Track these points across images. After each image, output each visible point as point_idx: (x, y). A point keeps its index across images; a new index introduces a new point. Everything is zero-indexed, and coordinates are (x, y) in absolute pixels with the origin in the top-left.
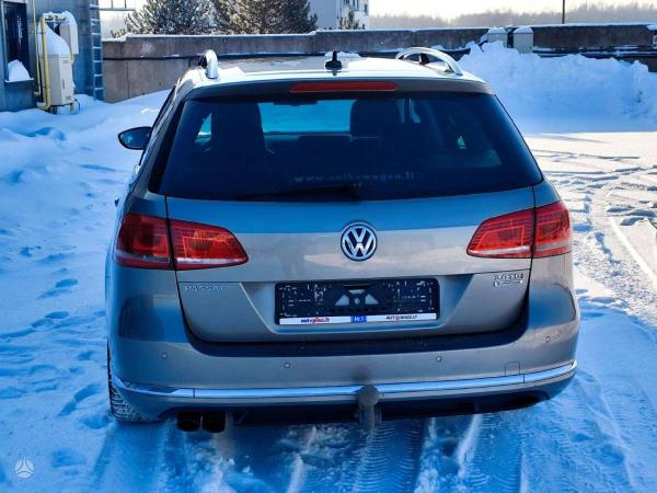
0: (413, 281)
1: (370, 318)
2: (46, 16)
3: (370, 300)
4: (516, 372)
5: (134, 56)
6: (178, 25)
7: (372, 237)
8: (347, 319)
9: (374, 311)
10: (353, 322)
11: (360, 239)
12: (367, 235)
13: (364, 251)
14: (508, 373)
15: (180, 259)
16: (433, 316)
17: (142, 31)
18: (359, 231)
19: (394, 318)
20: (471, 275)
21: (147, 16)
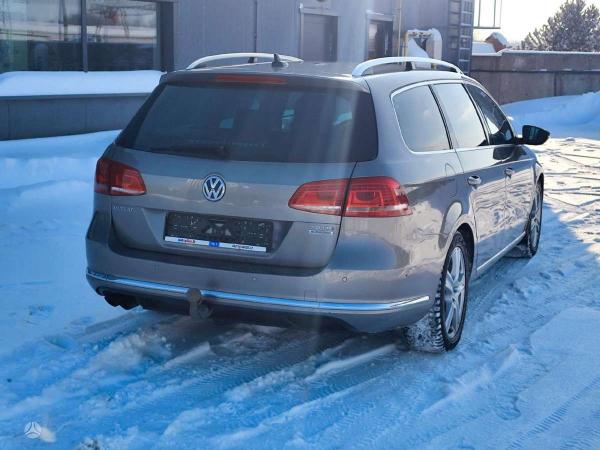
0: (257, 222)
1: (222, 245)
2: (410, 32)
3: (228, 233)
4: (314, 299)
5: (507, 69)
6: (572, 43)
7: (222, 185)
8: (207, 243)
9: (226, 240)
10: (210, 245)
11: (213, 186)
12: (219, 183)
13: (216, 195)
14: (306, 298)
15: (114, 188)
16: (264, 249)
17: (540, 48)
18: (214, 180)
19: (238, 246)
20: (292, 222)
21: (545, 34)
